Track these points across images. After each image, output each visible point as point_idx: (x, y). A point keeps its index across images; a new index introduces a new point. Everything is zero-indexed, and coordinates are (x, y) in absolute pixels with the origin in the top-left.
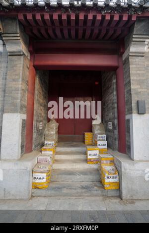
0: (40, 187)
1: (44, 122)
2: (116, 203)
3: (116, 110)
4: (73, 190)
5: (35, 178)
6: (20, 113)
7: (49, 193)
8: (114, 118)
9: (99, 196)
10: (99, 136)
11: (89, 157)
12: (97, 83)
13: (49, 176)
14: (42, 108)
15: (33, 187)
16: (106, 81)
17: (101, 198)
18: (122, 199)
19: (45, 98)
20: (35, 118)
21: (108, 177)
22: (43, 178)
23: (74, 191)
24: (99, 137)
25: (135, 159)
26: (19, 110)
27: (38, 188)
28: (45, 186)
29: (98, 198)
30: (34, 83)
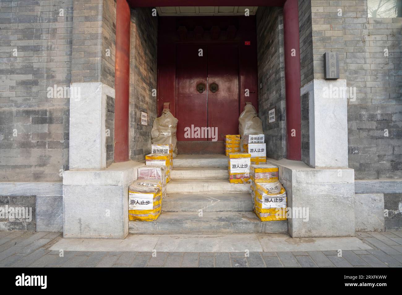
0: (142, 218)
1: (151, 114)
2: (280, 242)
3: (283, 83)
4: (203, 223)
5: (133, 202)
6: (101, 81)
7: (159, 228)
8: (279, 99)
9: (250, 233)
10: (250, 136)
11: (233, 171)
12: (247, 43)
13: (158, 199)
14: (145, 85)
15: (131, 219)
16: (265, 33)
17: (254, 235)
18: (291, 236)
19: (152, 69)
20: (132, 100)
21: (267, 200)
22: (148, 203)
23: (204, 225)
24: (252, 139)
25: (316, 165)
26: (100, 77)
27: (140, 220)
28: (152, 215)
29: (247, 236)
30: (128, 33)
